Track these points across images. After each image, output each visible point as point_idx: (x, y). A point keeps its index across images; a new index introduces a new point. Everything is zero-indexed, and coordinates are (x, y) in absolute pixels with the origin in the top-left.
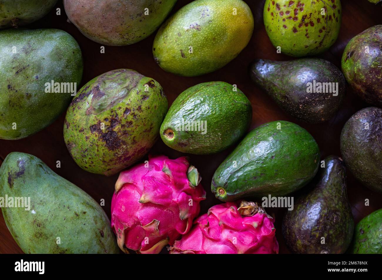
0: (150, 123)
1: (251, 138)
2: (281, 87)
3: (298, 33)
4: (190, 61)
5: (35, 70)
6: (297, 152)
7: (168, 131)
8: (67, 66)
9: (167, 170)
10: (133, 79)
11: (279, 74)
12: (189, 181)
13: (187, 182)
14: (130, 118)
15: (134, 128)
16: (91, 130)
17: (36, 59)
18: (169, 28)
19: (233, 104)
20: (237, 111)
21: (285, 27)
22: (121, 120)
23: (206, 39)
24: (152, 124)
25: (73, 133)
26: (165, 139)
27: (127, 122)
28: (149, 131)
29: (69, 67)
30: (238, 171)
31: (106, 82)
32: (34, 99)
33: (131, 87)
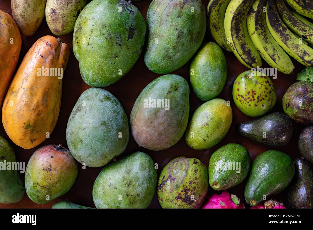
0: (204, 183)
1: (255, 168)
2: (259, 135)
3: (258, 106)
4: (209, 142)
5: (136, 181)
6: (283, 167)
7: (215, 183)
8: (150, 170)
9: (222, 203)
10: (186, 164)
11: (255, 129)
12: (234, 203)
13: (234, 204)
14: (194, 185)
15: (197, 189)
16: (176, 199)
17: (134, 174)
18: (192, 129)
19: (241, 156)
20: (244, 158)
21: (250, 105)
22: (190, 188)
23: (214, 128)
24: (205, 183)
25: (167, 203)
26: (214, 188)
27: (193, 188)
28: (205, 187)
29: (151, 170)
30: (257, 189)
31: (173, 171)
32: (141, 195)
33: (187, 169)
